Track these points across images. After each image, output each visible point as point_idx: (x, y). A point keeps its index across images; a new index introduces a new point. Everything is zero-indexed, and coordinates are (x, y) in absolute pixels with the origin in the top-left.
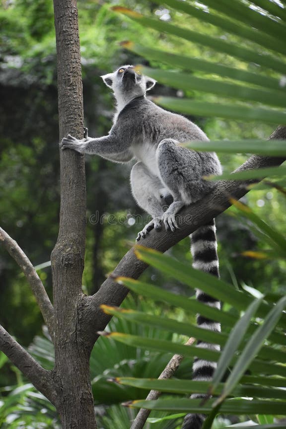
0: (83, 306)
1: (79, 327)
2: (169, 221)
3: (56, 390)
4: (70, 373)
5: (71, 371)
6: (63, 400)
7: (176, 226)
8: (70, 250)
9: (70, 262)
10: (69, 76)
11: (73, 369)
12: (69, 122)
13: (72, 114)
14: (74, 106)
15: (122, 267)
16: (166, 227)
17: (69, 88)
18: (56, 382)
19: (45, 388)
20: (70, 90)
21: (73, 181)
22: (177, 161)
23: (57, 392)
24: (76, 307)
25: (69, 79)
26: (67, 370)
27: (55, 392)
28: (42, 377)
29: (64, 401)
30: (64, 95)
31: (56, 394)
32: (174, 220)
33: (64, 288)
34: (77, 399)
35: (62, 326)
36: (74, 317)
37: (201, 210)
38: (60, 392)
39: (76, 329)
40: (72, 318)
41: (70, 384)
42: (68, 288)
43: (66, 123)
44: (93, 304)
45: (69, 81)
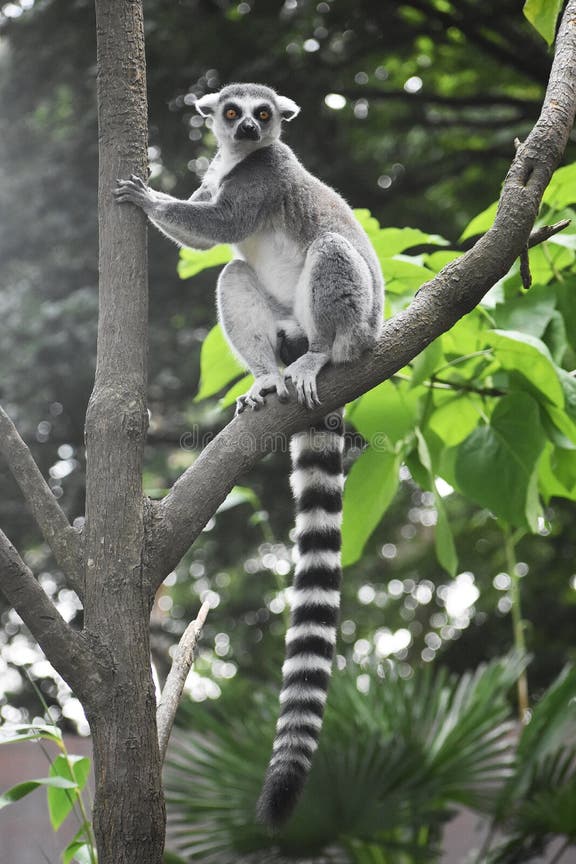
0: (152, 517)
1: (146, 557)
2: (307, 389)
3: (99, 672)
4: (127, 642)
5: (128, 640)
6: (114, 694)
8: (135, 405)
9: (136, 428)
10: (134, 64)
11: (133, 637)
12: (131, 154)
13: (136, 141)
14: (141, 126)
15: (220, 457)
17: (133, 87)
18: (100, 656)
19: (77, 665)
20: (135, 92)
21: (138, 272)
23: (102, 676)
24: (141, 517)
25: (135, 70)
26: (121, 637)
27: (96, 676)
28: (72, 643)
29: (117, 695)
30: (124, 100)
31: (100, 680)
33: (123, 477)
34: (141, 695)
35: (112, 549)
36: (138, 536)
37: (352, 378)
38: (109, 676)
39: (142, 560)
40: (133, 538)
41: (128, 664)
42: (130, 478)
43: (126, 156)
44: (169, 517)
45: (135, 75)
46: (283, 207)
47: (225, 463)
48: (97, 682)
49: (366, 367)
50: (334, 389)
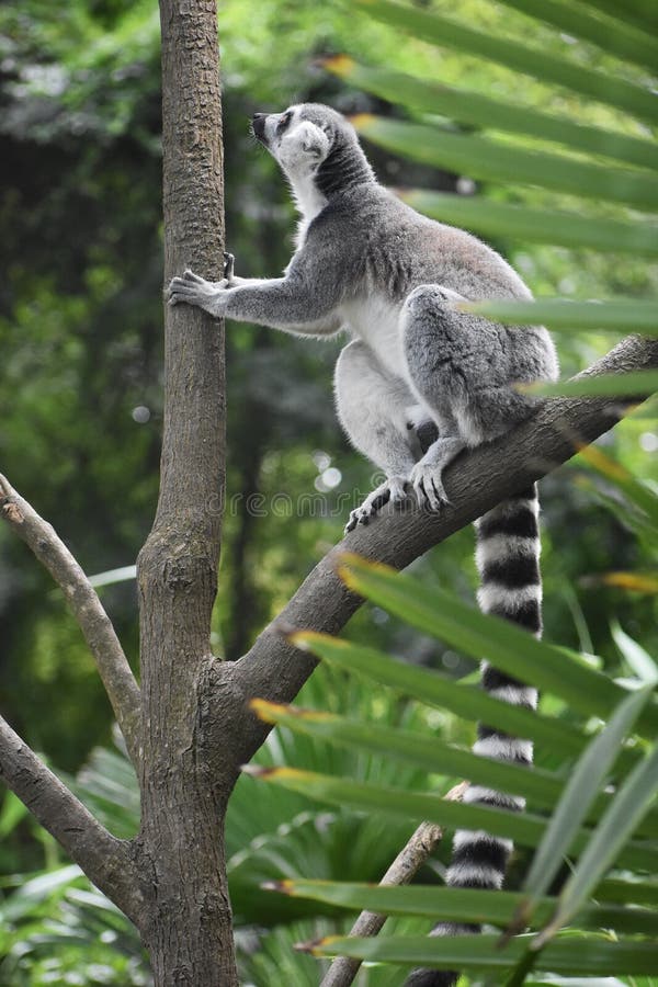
0: (212, 685)
1: (201, 737)
2: (428, 486)
3: (141, 889)
4: (175, 846)
5: (178, 843)
6: (157, 914)
7: (444, 497)
8: (184, 549)
9: (183, 578)
10: (192, 125)
11: (183, 839)
12: (188, 238)
13: (195, 220)
14: (202, 200)
15: (310, 593)
16: (420, 498)
17: (190, 155)
18: (142, 868)
19: (115, 883)
20: (193, 160)
21: (196, 382)
22: (450, 339)
23: (144, 893)
24: (195, 686)
25: (192, 133)
26: (169, 842)
27: (138, 894)
28: (109, 857)
29: (161, 916)
30: (179, 172)
31: (142, 899)
32: (438, 484)
33: (168, 641)
34: (192, 912)
35: (159, 733)
36: (190, 712)
37: (505, 461)
38: (152, 893)
39: (194, 741)
40: (184, 714)
41: (177, 874)
42: (177, 640)
43: (182, 240)
44: (236, 681)
45: (192, 140)
46: (368, 264)
47: (316, 601)
48: (140, 902)
49: (526, 443)
50: (476, 481)
